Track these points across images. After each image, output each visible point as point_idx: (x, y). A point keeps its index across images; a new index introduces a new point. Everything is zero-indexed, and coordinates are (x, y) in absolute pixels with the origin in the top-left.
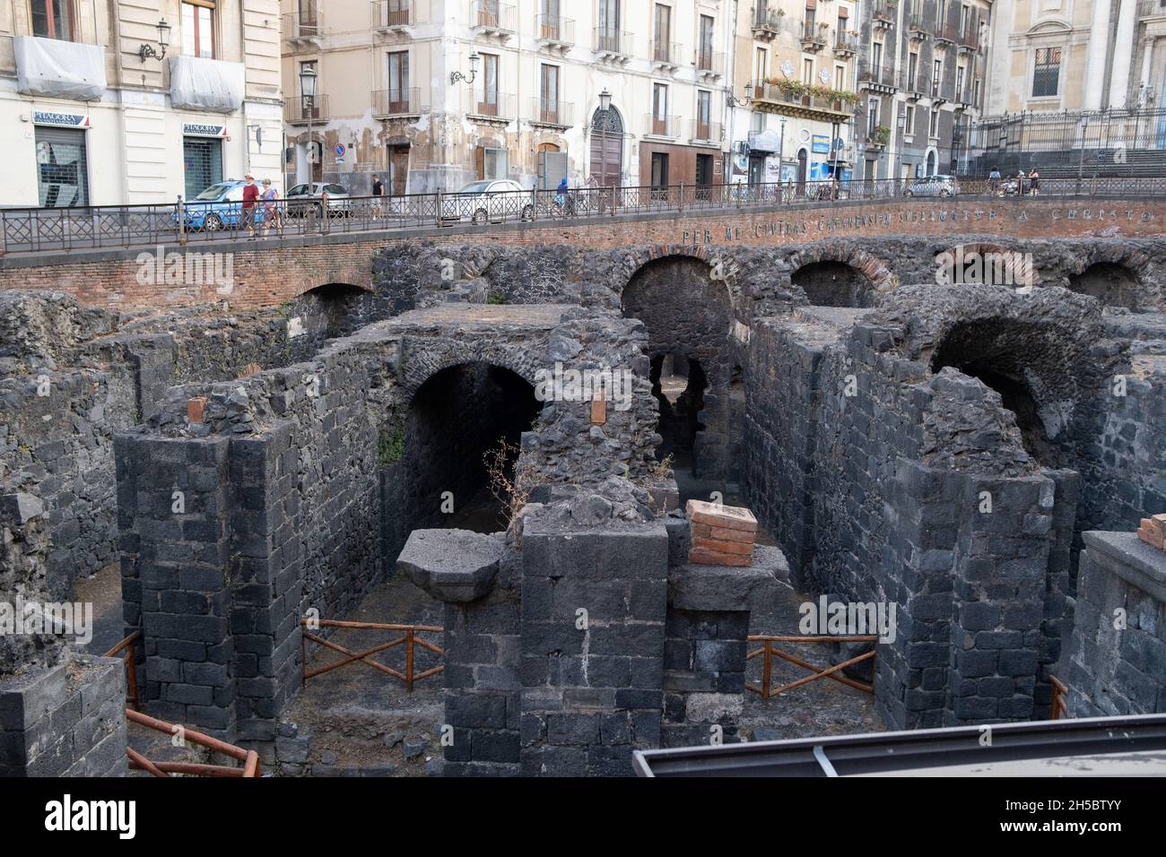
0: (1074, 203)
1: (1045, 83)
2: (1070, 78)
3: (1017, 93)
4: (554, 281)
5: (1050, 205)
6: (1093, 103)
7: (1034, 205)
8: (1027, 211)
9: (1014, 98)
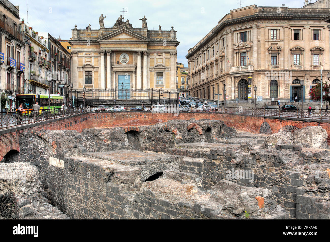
0: (127, 113)
1: (88, 81)
2: (95, 80)
3: (81, 83)
4: (91, 142)
5: (121, 114)
6: (103, 87)
7: (117, 114)
8: (115, 116)
9: (80, 84)
